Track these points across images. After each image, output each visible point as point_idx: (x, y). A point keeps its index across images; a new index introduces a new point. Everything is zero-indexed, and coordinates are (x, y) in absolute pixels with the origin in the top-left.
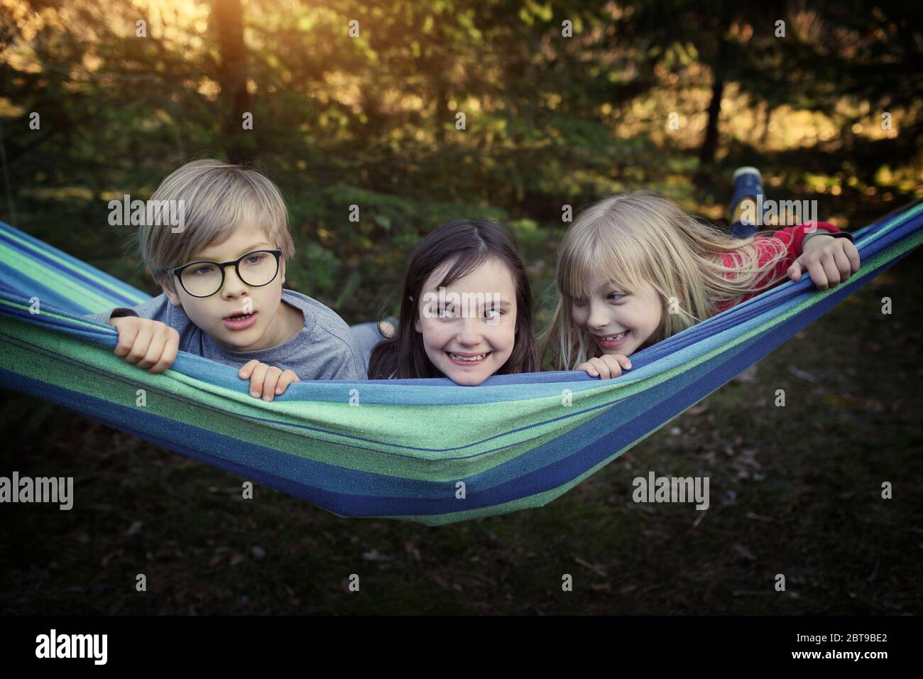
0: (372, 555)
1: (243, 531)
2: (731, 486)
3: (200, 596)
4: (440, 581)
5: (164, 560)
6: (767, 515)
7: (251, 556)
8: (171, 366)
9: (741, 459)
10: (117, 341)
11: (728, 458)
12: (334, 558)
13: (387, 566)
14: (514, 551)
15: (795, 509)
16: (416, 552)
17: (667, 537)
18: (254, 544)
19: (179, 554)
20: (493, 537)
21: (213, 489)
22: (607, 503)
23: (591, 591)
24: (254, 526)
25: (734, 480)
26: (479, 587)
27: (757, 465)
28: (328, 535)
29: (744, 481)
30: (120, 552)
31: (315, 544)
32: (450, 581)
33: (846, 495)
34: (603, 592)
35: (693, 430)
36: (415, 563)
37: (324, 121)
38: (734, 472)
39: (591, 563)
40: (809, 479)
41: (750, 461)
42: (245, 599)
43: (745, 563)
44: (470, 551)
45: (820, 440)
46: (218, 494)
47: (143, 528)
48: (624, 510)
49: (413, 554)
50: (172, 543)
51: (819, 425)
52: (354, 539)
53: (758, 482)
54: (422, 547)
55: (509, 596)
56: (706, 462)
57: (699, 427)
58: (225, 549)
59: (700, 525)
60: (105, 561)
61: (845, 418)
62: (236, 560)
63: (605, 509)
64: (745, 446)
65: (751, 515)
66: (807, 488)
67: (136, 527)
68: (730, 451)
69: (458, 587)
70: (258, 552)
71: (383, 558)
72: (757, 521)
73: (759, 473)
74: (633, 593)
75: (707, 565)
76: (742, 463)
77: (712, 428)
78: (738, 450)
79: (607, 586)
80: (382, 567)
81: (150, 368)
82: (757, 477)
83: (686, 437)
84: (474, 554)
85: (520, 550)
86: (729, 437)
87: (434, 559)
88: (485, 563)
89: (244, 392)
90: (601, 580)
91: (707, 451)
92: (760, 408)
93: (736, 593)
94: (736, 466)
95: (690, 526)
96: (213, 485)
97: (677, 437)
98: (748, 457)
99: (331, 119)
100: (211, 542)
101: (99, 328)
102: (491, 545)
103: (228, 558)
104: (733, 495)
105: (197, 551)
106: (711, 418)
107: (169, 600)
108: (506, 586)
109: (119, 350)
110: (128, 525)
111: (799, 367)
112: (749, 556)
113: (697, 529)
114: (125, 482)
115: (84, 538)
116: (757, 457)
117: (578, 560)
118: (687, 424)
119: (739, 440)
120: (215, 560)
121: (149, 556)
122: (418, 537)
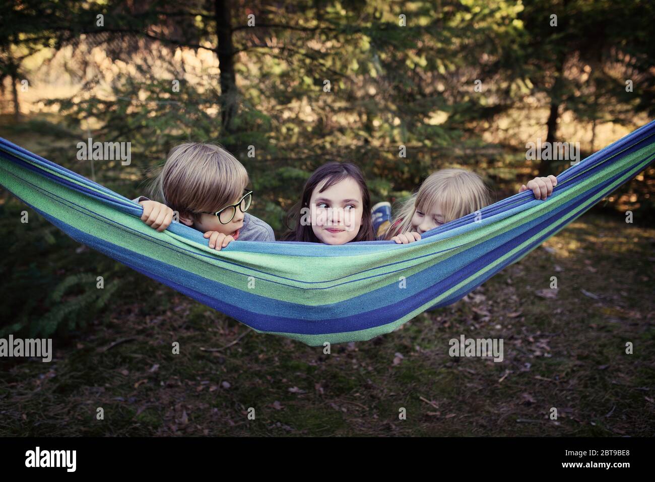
0: (294, 389)
1: (218, 373)
2: (529, 360)
3: (190, 406)
4: (333, 405)
5: (170, 386)
6: (548, 377)
7: (222, 387)
8: (168, 228)
9: (538, 344)
10: (143, 212)
11: (530, 343)
12: (271, 390)
13: (302, 396)
14: (382, 391)
15: (567, 374)
16: (322, 389)
17: (481, 388)
18: (224, 380)
19: (180, 383)
20: (370, 382)
21: (202, 349)
22: (445, 366)
23: (427, 415)
24: (225, 370)
25: (531, 356)
26: (357, 410)
27: (548, 348)
28: (269, 377)
29: (537, 357)
30: (146, 381)
31: (260, 382)
32: (340, 406)
33: (602, 367)
34: (435, 416)
35: (510, 327)
36: (320, 395)
37: (284, 130)
38: (533, 351)
39: (430, 400)
40: (580, 357)
41: (544, 345)
42: (216, 410)
43: (528, 404)
44: (355, 390)
45: (593, 334)
46: (205, 351)
47: (159, 368)
48: (455, 371)
49: (320, 391)
50: (176, 377)
51: (594, 325)
52: (285, 380)
53: (547, 358)
54: (325, 386)
55: (375, 416)
56: (514, 345)
57: (513, 325)
58: (207, 382)
59: (503, 381)
60: (136, 385)
61: (613, 321)
62: (213, 388)
63: (444, 370)
64: (542, 336)
65: (539, 377)
66: (578, 362)
67: (156, 367)
68: (531, 339)
69: (344, 410)
70: (226, 385)
71: (301, 391)
72: (541, 380)
73: (548, 353)
74: (454, 417)
75: (504, 404)
76: (538, 347)
77: (523, 325)
78: (536, 339)
79: (438, 413)
80: (299, 397)
81: (158, 228)
82: (546, 355)
83: (505, 330)
84: (357, 392)
85: (386, 391)
86: (532, 331)
87: (332, 393)
88: (363, 397)
89: (206, 245)
90: (435, 410)
91: (516, 339)
92: (557, 314)
93: (518, 420)
94: (533, 348)
95: (497, 382)
96: (203, 347)
97: (499, 330)
98: (543, 343)
99: (289, 129)
100: (199, 378)
101: (134, 205)
102: (367, 387)
103: (208, 387)
104: (529, 365)
105: (190, 383)
106: (523, 319)
107: (172, 408)
108: (375, 410)
109: (143, 218)
110: (151, 366)
111: (588, 290)
112: (532, 400)
113: (501, 384)
114: (151, 342)
115: (125, 372)
116: (548, 343)
117: (421, 398)
118: (506, 323)
119: (539, 333)
120: (201, 388)
121: (162, 383)
122: (324, 381)
